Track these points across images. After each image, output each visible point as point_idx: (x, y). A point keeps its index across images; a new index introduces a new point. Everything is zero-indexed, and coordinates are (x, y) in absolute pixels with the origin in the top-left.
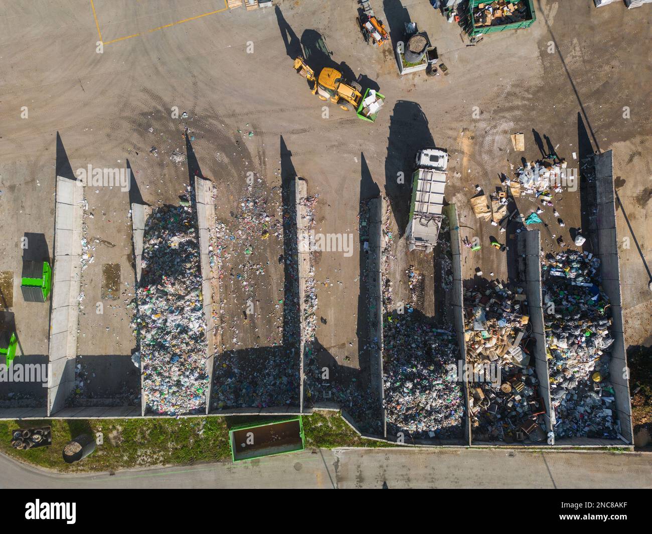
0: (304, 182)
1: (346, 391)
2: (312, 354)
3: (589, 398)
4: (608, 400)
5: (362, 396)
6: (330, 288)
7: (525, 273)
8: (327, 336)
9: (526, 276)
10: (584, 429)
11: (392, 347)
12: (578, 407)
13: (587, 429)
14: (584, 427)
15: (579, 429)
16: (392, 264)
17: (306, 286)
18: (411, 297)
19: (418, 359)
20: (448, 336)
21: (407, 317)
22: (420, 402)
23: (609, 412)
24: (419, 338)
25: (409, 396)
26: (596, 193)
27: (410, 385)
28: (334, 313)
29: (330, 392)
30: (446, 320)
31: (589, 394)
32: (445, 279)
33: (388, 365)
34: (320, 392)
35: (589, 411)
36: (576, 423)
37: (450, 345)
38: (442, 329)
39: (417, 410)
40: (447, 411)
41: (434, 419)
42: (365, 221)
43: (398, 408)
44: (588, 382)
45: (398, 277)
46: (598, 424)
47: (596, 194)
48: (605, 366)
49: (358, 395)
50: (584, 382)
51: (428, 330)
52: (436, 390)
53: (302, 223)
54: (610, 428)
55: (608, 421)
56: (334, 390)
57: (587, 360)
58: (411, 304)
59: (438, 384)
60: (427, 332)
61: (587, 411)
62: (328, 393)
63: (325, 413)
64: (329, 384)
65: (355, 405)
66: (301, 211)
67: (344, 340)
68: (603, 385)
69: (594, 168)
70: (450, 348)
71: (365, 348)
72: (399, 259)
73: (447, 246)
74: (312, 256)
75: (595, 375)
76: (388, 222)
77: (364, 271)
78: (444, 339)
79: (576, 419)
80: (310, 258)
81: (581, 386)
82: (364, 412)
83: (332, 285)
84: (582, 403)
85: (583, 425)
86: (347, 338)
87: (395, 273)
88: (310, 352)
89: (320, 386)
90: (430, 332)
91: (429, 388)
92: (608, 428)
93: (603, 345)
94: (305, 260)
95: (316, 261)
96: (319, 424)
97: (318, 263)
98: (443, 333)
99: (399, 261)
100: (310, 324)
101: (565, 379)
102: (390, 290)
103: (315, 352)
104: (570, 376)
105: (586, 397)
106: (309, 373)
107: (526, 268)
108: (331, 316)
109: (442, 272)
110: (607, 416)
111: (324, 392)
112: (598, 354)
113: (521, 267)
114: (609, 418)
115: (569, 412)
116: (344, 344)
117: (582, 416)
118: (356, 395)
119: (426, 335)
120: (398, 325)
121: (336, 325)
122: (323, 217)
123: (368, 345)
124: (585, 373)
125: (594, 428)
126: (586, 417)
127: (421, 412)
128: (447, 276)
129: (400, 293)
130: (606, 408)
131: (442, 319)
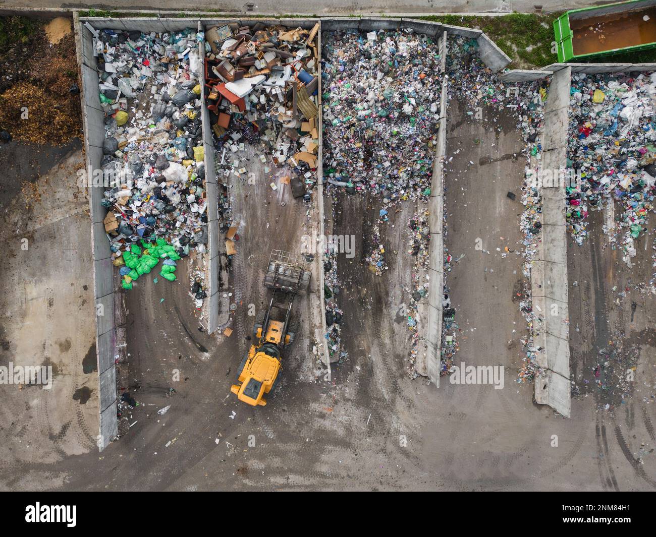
0: (539, 401)
1: (484, 97)
2: (530, 150)
3: (135, 87)
4: (108, 85)
5: (460, 89)
6: (502, 245)
7: (221, 266)
8: (507, 175)
9: (220, 262)
10: (144, 43)
11: (419, 162)
12: (149, 75)
13: (140, 43)
14: (144, 46)
15: (151, 43)
16: (408, 279)
17: (539, 248)
18: (382, 232)
19: (386, 145)
20: (334, 177)
21: (389, 203)
22: (392, 83)
23: (109, 68)
24: (376, 174)
25: (407, 92)
26: (116, 381)
27: (407, 109)
28: (495, 208)
29: (508, 95)
30: (333, 200)
31: (134, 94)
32: (333, 258)
33: (429, 135)
34: (523, 95)
35: (135, 70)
36: (154, 52)
37: (335, 164)
38: (339, 187)
39: (396, 72)
40: (350, 70)
41: (370, 58)
42: (448, 342)
43: (423, 75)
44: (134, 110)
45: (399, 260)
46: (125, 50)
47: (117, 378)
48: (109, 133)
49: (465, 91)
50: (140, 111)
51: (359, 185)
52: (367, 101)
53: (543, 341)
54: (109, 45)
55: (111, 55)
56: (500, 98)
57: (139, 143)
58: (382, 222)
59: (364, 109)
60: (362, 181)
61: (138, 69)
62: (510, 94)
63: (522, 65)
64: (508, 106)
65: (472, 77)
66: (544, 358)
67: (482, 170)
68: (114, 107)
69: (119, 416)
70: (335, 160)
71: (451, 158)
72: (397, 286)
73: (330, 305)
74: (529, 292)
75: (125, 121)
76: (413, 341)
77: (449, 270)
78: (340, 173)
79: (155, 58)
80: (530, 288)
81: (144, 105)
82: (462, 67)
83: (498, 249)
84: (144, 81)
85: (146, 50)
86: (477, 172)
87: (405, 265)
88: (533, 153)
89: (521, 105)
90: (356, 182)
91: (377, 105)
92: (111, 45)
93: (117, 165)
94: (540, 286)
95: (522, 284)
96: (529, 49)
97: (519, 281)
98: (339, 181)
99: (397, 283)
100: (532, 193)
101: (170, 116)
102: (412, 242)
103: (526, 152)
104: (163, 120)
105: (139, 89)
106: (537, 123)
107: (219, 273)
108: (500, 205)
109: (336, 267)
110: (112, 62)
111: (516, 95)
112: (123, 152)
113: (225, 275)
114: (109, 58)
115: (164, 69)
116: (482, 163)
117: (145, 63)
118: (469, 92)
119: (364, 178)
120: (402, 192)
121: (493, 192)
122: (509, 349)
123: (447, 162)
124: (138, 124)
125: (131, 45)
126: (140, 60)
127: (390, 69)
128: (331, 261)
129: (398, 236)
130: (112, 73)
131: (338, 200)
